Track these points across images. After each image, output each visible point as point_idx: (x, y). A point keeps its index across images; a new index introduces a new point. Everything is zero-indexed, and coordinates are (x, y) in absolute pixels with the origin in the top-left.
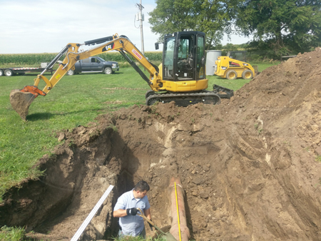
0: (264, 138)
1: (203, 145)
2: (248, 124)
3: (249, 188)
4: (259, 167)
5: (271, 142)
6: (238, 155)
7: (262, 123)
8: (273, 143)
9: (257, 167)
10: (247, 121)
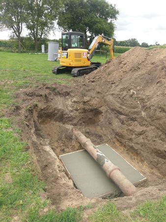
0: (138, 102)
1: (92, 110)
2: (122, 94)
3: (135, 134)
4: (136, 120)
5: (145, 104)
6: (116, 115)
7: (136, 93)
8: (147, 105)
9: (134, 121)
10: (122, 93)
